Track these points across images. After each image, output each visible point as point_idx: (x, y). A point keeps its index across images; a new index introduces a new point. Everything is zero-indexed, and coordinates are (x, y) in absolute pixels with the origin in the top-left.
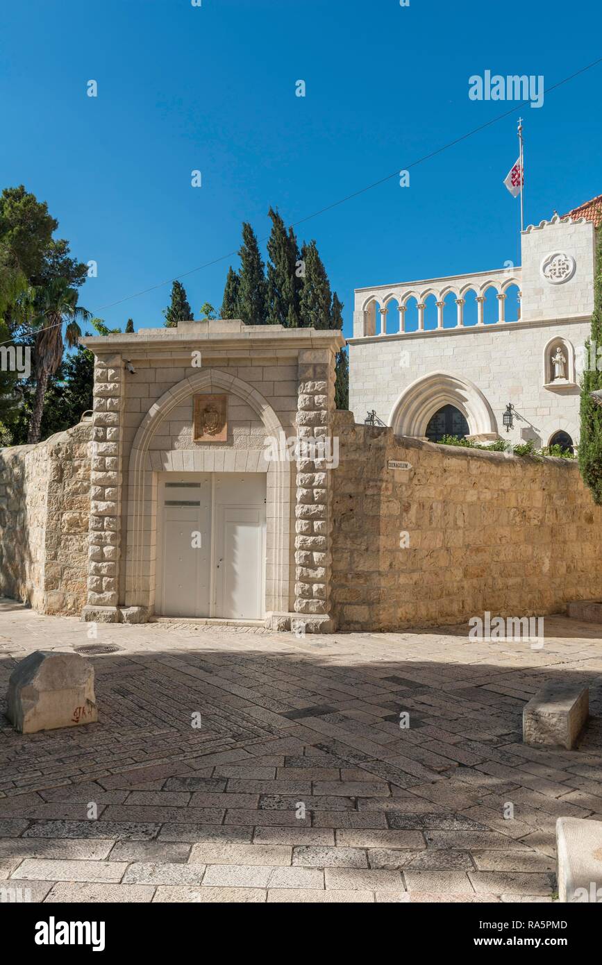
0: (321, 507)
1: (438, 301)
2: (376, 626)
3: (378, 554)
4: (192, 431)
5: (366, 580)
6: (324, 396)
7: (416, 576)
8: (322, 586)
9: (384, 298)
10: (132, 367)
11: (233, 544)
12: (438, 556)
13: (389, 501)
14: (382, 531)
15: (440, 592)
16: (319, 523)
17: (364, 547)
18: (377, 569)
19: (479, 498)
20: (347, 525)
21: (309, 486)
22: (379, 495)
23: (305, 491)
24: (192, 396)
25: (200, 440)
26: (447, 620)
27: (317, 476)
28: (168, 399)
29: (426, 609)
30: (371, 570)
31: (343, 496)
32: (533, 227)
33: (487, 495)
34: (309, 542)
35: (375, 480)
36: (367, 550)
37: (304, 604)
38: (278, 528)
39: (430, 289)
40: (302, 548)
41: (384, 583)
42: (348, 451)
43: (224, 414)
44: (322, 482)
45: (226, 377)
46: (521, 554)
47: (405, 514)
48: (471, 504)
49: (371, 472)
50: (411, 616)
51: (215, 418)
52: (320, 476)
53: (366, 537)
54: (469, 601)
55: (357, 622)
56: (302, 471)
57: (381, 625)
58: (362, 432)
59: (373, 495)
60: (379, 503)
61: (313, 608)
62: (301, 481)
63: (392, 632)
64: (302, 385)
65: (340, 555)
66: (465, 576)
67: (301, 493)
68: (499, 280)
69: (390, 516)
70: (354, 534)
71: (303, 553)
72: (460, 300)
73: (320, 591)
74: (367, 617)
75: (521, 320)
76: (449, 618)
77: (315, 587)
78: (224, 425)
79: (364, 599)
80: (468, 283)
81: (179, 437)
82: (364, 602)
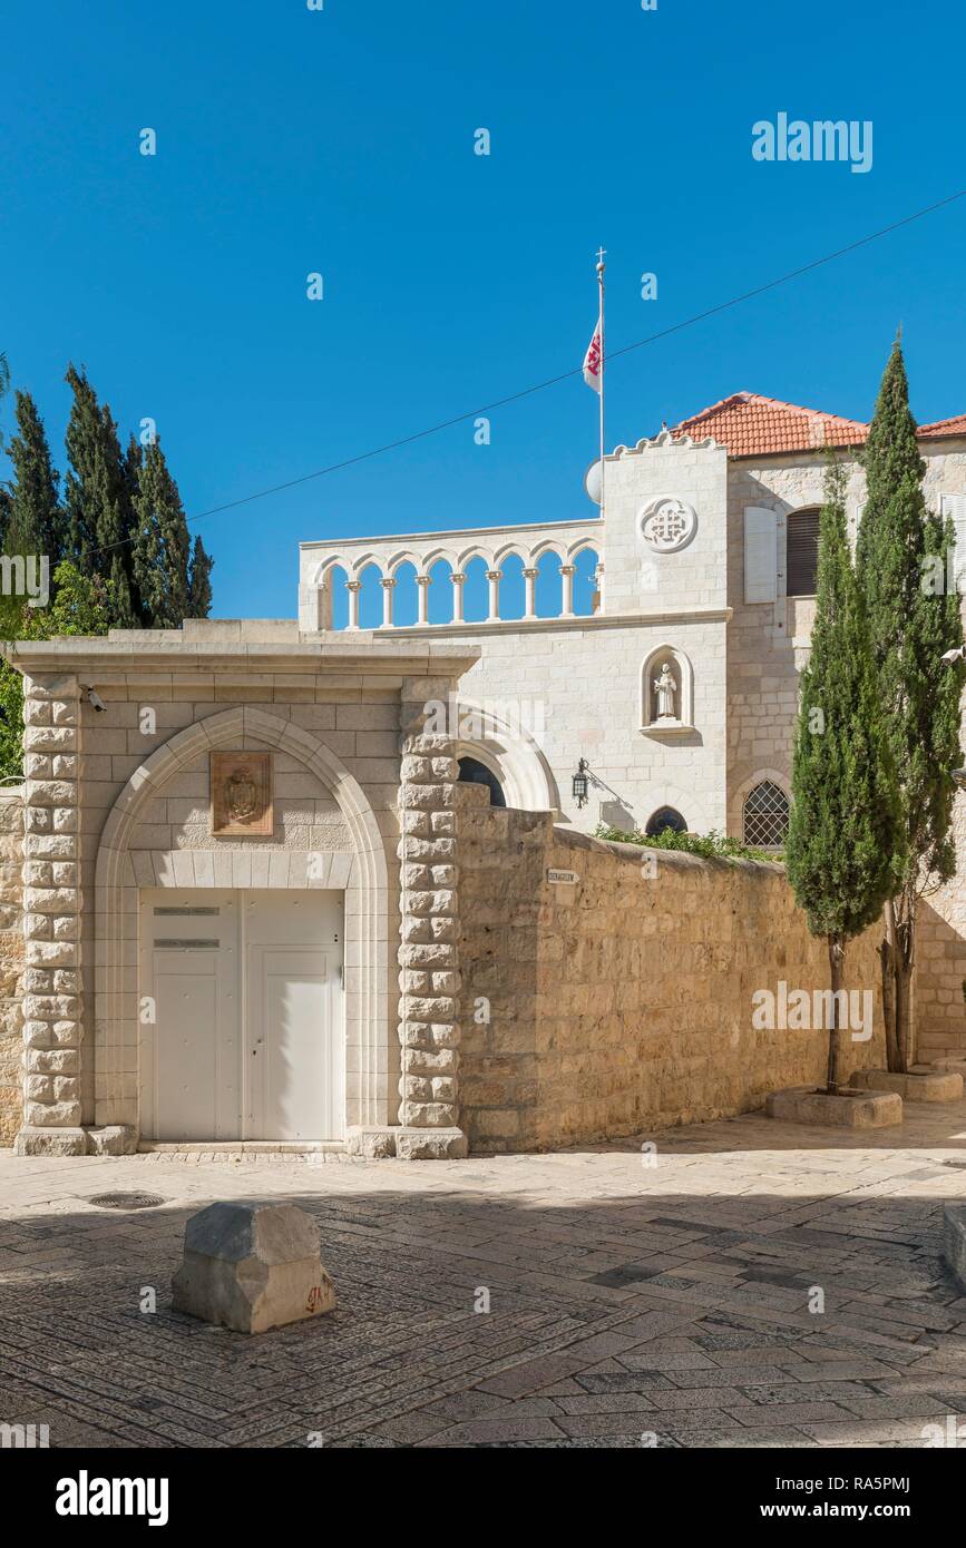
0: (445, 949)
1: (455, 572)
2: (530, 1143)
3: (534, 1024)
4: (209, 816)
5: (515, 1069)
6: (449, 760)
7: (582, 1059)
8: (448, 1080)
9: (354, 562)
10: (96, 699)
11: (281, 1015)
12: (608, 1027)
13: (549, 937)
14: (540, 986)
15: (610, 1084)
16: (443, 975)
17: (510, 1014)
18: (532, 1050)
19: (658, 929)
20: (482, 978)
21: (425, 912)
22: (534, 926)
23: (417, 922)
24: (206, 754)
25: (225, 831)
26: (618, 1130)
27: (437, 895)
28: (166, 759)
29: (595, 1112)
30: (523, 1051)
31: (474, 929)
32: (625, 450)
33: (669, 924)
34: (426, 1007)
35: (527, 903)
36: (515, 1018)
37: (418, 1113)
38: (368, 985)
39: (440, 550)
40: (412, 1018)
41: (542, 1073)
42: (483, 853)
43: (267, 785)
44: (446, 906)
45: (272, 721)
46: (706, 1019)
47: (569, 957)
48: (649, 940)
49: (522, 889)
50: (576, 1125)
51: (249, 793)
52: (442, 897)
53: (514, 998)
54: (645, 1098)
55: (500, 1138)
56: (412, 888)
57: (539, 1141)
58: (506, 821)
59: (525, 927)
60: (535, 939)
61: (432, 1118)
62: (411, 905)
63: (554, 1152)
64: (410, 739)
65: (471, 1028)
66: (640, 1056)
67: (408, 926)
68: (564, 540)
69: (551, 961)
70: (494, 993)
71: (416, 1026)
72: (495, 573)
73: (445, 1089)
74: (515, 1129)
75: (601, 613)
76: (620, 1126)
77: (437, 1083)
78: (267, 806)
79: (511, 1100)
80: (509, 542)
81: (185, 828)
82: (510, 1105)
